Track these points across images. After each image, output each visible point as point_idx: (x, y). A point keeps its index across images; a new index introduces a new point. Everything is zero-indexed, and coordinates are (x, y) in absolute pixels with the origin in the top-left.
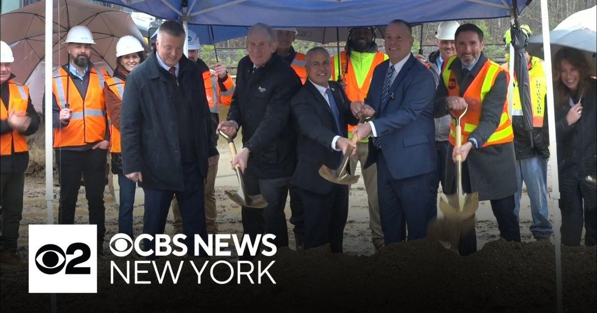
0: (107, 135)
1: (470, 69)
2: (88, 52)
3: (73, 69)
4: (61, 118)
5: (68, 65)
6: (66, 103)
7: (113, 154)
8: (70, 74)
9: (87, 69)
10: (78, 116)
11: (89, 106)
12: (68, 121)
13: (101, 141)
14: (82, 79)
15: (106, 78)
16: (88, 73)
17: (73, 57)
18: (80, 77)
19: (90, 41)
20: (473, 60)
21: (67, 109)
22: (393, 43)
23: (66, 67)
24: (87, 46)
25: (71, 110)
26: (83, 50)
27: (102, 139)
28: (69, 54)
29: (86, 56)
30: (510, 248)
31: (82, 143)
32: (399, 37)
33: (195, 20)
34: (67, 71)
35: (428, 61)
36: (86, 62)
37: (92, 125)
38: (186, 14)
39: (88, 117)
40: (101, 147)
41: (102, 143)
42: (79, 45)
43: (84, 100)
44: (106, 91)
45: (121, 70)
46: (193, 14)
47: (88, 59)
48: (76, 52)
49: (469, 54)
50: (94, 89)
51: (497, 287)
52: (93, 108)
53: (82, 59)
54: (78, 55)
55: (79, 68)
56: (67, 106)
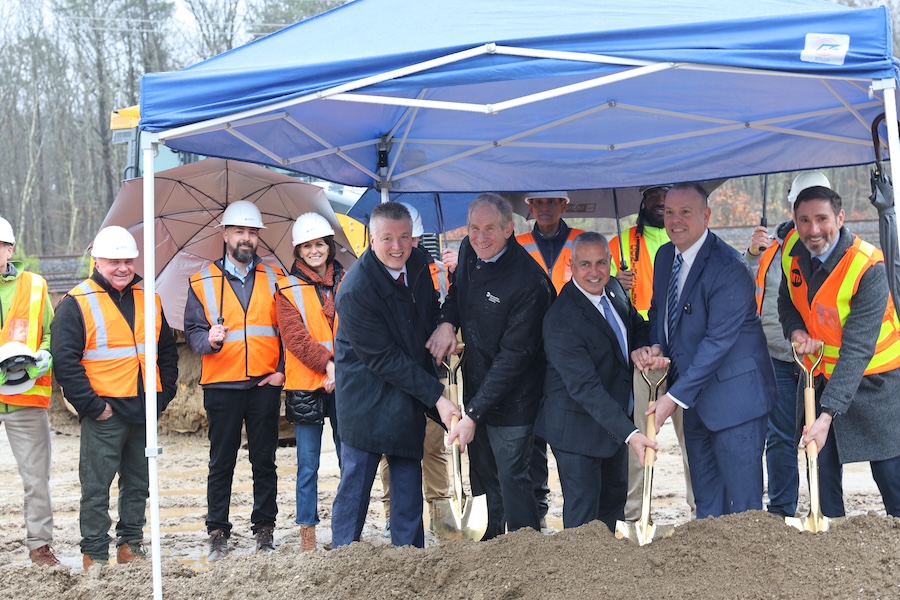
0: (280, 365)
1: (823, 259)
2: (254, 240)
3: (231, 265)
4: (210, 339)
5: (224, 259)
6: (219, 316)
7: (287, 392)
8: (226, 274)
9: (251, 265)
10: (236, 337)
11: (253, 322)
12: (220, 344)
13: (270, 374)
14: (243, 281)
15: (279, 279)
16: (253, 272)
17: (231, 247)
18: (241, 278)
19: (257, 223)
20: (824, 246)
21: (220, 325)
22: (675, 221)
23: (220, 263)
24: (254, 230)
25: (226, 327)
26: (246, 236)
27: (273, 370)
28: (225, 244)
29: (251, 246)
30: (885, 527)
31: (243, 378)
32: (686, 212)
33: (399, 188)
34: (222, 268)
35: (776, 237)
36: (250, 255)
37: (258, 350)
38: (385, 177)
39: (252, 339)
40: (271, 383)
41: (272, 376)
42: (241, 229)
43: (246, 312)
44: (278, 297)
45: (300, 267)
46: (395, 178)
47: (254, 253)
48: (235, 239)
49: (815, 237)
50: (262, 295)
51: (862, 590)
52: (260, 324)
53: (245, 251)
54: (239, 245)
55: (240, 264)
56: (221, 321)
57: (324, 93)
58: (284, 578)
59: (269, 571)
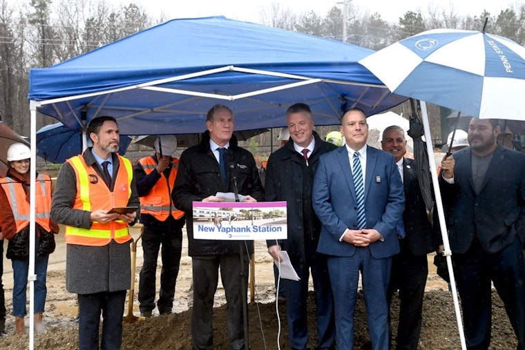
45: (12, 172)
57: (140, 86)
58: (60, 345)
59: (51, 342)
